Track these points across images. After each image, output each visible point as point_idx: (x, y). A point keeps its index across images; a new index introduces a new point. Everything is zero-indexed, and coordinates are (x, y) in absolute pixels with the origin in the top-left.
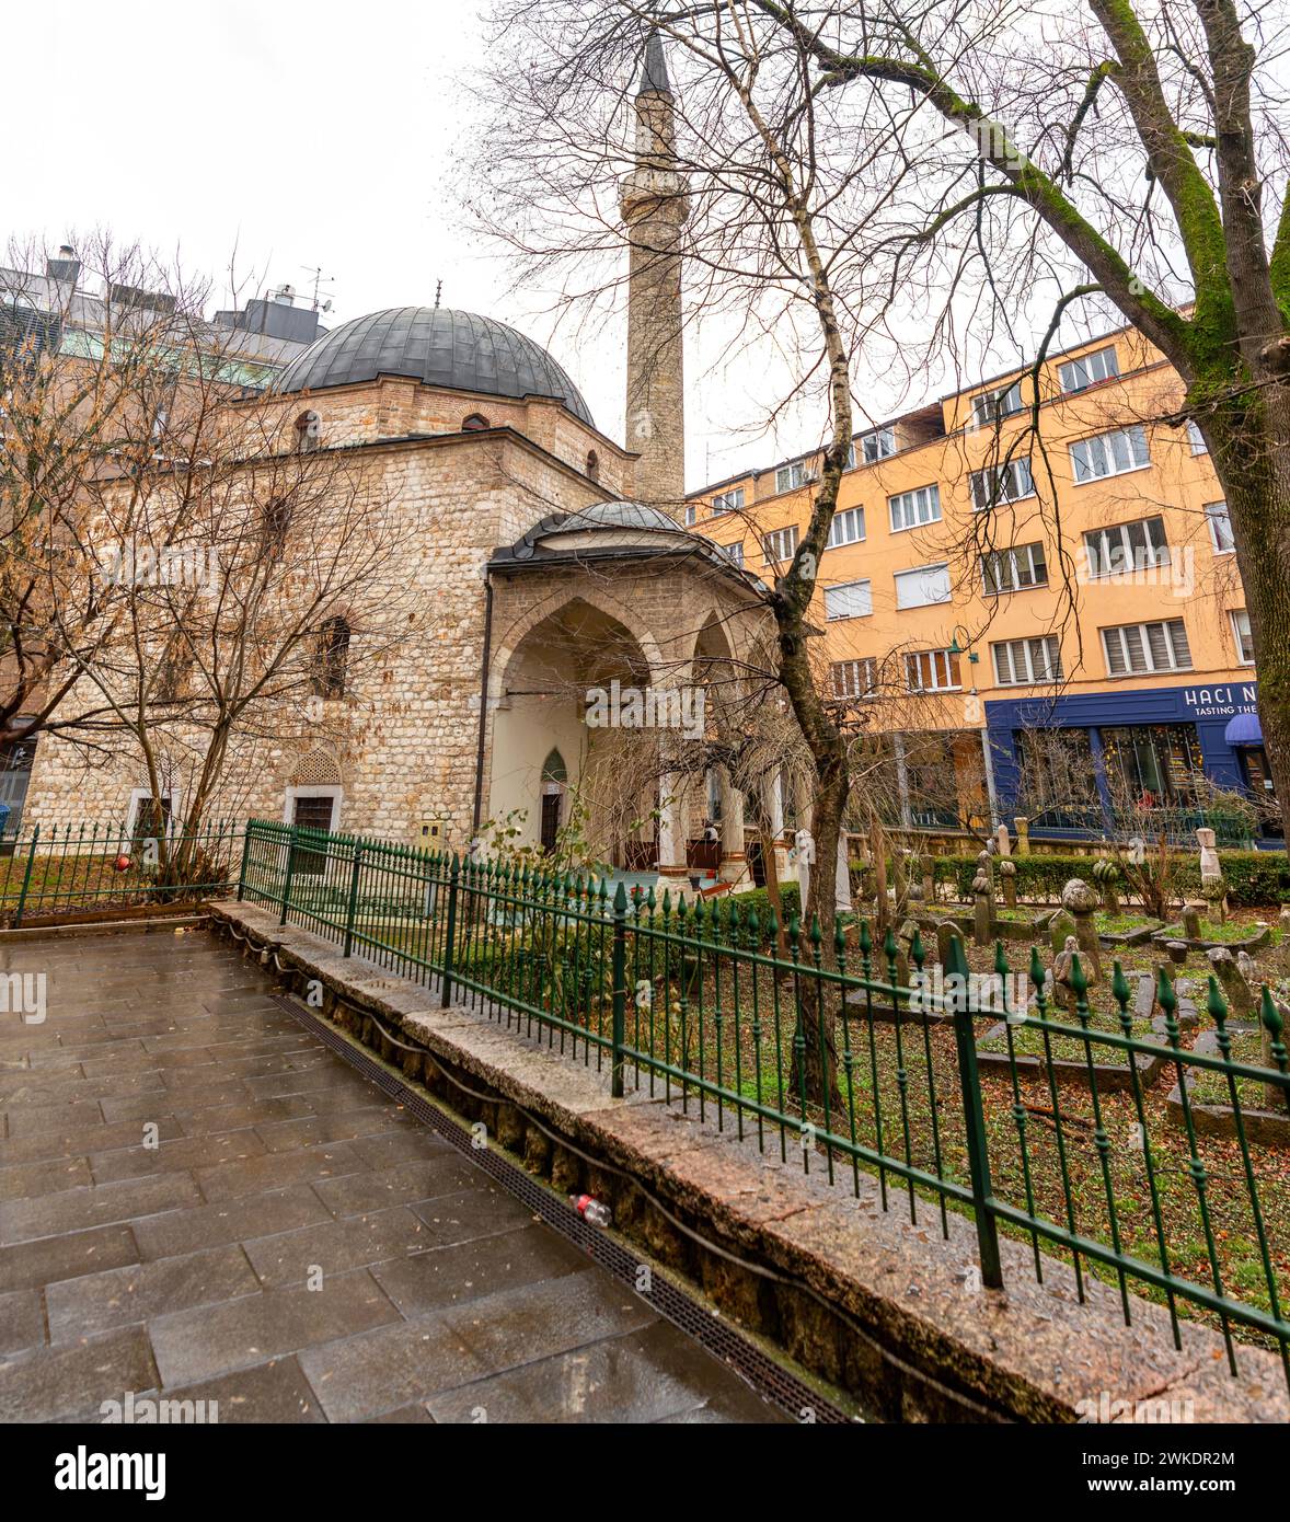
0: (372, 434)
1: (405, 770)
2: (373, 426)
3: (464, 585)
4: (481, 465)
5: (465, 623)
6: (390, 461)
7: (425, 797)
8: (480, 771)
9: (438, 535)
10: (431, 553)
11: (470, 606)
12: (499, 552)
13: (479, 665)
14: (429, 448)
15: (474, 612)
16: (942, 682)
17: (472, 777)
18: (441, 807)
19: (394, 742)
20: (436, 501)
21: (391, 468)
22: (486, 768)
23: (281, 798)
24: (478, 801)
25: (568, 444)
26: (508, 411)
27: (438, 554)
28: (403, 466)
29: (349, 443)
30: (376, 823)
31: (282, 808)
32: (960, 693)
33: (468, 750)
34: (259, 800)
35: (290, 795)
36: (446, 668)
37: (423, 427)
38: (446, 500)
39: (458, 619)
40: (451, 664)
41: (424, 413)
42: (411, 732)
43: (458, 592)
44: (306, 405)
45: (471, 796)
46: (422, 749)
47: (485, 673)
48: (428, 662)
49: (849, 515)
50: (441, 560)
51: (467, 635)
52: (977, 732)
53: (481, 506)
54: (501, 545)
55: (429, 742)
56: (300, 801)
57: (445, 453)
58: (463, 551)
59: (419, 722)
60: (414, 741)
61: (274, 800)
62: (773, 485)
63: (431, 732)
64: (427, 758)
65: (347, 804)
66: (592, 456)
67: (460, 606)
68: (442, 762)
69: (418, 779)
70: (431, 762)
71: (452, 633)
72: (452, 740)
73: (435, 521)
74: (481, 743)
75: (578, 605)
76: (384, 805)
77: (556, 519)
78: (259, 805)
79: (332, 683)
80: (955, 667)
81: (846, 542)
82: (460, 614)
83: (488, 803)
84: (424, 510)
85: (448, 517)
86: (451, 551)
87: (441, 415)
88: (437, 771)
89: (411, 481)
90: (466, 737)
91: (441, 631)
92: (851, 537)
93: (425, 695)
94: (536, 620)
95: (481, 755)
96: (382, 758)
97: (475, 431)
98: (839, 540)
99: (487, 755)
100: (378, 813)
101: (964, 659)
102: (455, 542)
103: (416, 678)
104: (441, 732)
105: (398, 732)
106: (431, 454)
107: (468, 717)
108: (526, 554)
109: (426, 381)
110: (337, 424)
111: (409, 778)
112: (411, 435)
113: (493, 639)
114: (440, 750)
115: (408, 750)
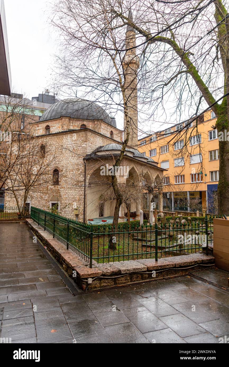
0: (60, 130)
1: (71, 198)
2: (61, 128)
3: (80, 162)
4: (82, 137)
5: (81, 170)
6: (64, 136)
7: (75, 203)
8: (85, 199)
10: (74, 156)
12: (87, 155)
13: (84, 179)
15: (82, 168)
16: (167, 183)
17: (83, 200)
18: (78, 205)
19: (69, 193)
20: (74, 145)
21: (64, 138)
22: (86, 198)
23: (49, 203)
24: (84, 204)
25: (105, 130)
26: (91, 123)
28: (67, 137)
29: (56, 132)
30: (66, 208)
31: (49, 205)
33: (82, 195)
34: (45, 203)
35: (50, 203)
36: (78, 179)
37: (72, 128)
38: (76, 145)
39: (79, 169)
41: (71, 124)
43: (79, 164)
44: (47, 124)
45: (83, 203)
46: (74, 195)
47: (85, 180)
48: (74, 178)
49: (154, 150)
50: (76, 157)
51: (81, 172)
53: (83, 146)
54: (87, 154)
55: (75, 193)
56: (52, 204)
58: (80, 155)
59: (73, 190)
60: (72, 193)
63: (75, 191)
64: (75, 196)
65: (61, 204)
66: (111, 132)
67: (80, 167)
68: (78, 197)
70: (76, 197)
71: (78, 172)
72: (79, 193)
74: (85, 193)
77: (101, 147)
78: (45, 204)
79: (56, 182)
83: (86, 204)
84: (72, 147)
85: (76, 148)
86: (77, 155)
87: (76, 125)
88: (77, 199)
89: (69, 140)
90: (82, 193)
91: (76, 172)
92: (154, 155)
93: (74, 184)
94: (95, 169)
95: (85, 196)
96: (67, 196)
99: (86, 196)
100: (67, 206)
102: (78, 153)
103: (72, 181)
104: (77, 191)
105: (69, 191)
106: (72, 134)
107: (82, 189)
108: (93, 156)
109: (71, 117)
110: (53, 128)
111: (72, 200)
112: (69, 130)
113: (86, 173)
114: (77, 195)
115: (71, 195)
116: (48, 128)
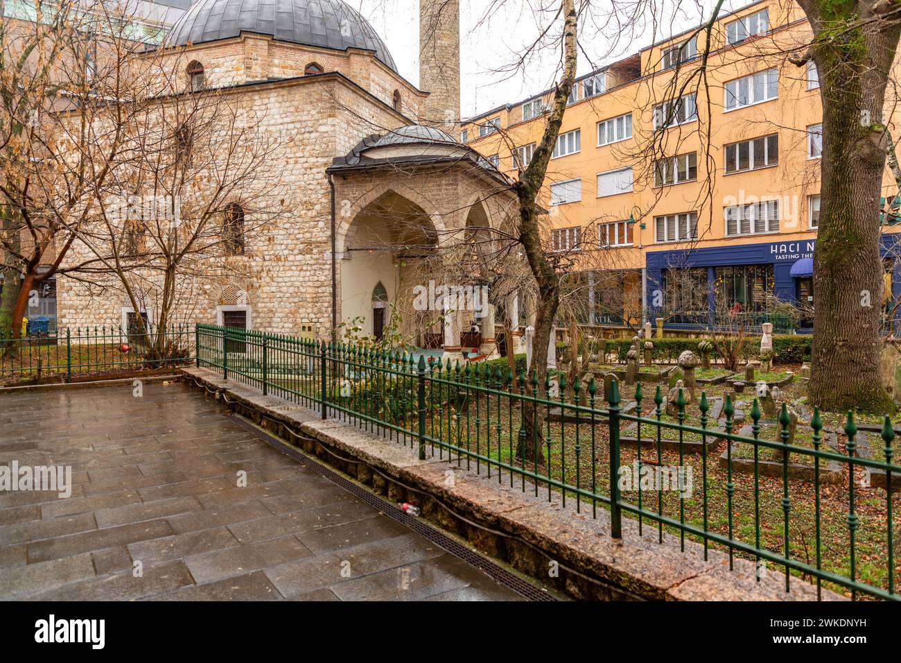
0: (242, 79)
1: (288, 295)
2: (241, 72)
3: (315, 182)
4: (319, 100)
5: (318, 207)
6: (256, 97)
7: (302, 310)
8: (334, 295)
9: (295, 149)
10: (292, 161)
11: (320, 196)
12: (336, 160)
13: (329, 233)
14: (283, 87)
15: (324, 200)
16: (621, 241)
17: (330, 299)
18: (312, 316)
19: (280, 280)
20: (291, 126)
21: (258, 102)
22: (338, 294)
23: (214, 312)
24: (334, 312)
25: (379, 84)
26: (336, 61)
27: (296, 162)
28: (266, 101)
29: (226, 85)
30: (274, 325)
31: (215, 317)
32: (632, 247)
33: (326, 283)
34: (201, 313)
35: (219, 310)
36: (308, 235)
37: (277, 73)
38: (298, 125)
39: (313, 204)
40: (310, 232)
41: (276, 61)
42: (289, 273)
43: (311, 187)
44: (193, 56)
45: (330, 310)
46: (298, 284)
47: (333, 238)
48: (296, 232)
49: (571, 135)
50: (299, 166)
51: (320, 214)
52: (640, 270)
53: (322, 129)
54: (338, 155)
55: (301, 279)
56: (225, 313)
57: (295, 91)
58: (313, 160)
59: (294, 268)
60: (292, 279)
61: (210, 313)
62: (520, 114)
63: (302, 274)
64: (301, 288)
65: (254, 315)
66: (396, 94)
67: (313, 196)
68: (310, 290)
69: (296, 300)
70: (304, 290)
71: (310, 214)
72: (315, 278)
73: (292, 140)
74: (334, 279)
75: (390, 194)
76: (277, 315)
77: (373, 138)
78: (201, 316)
79: (236, 244)
80: (630, 232)
81: (567, 154)
82: (314, 201)
83: (340, 313)
84: (284, 132)
85: (300, 137)
86: (304, 160)
87: (289, 64)
88: (308, 296)
89: (274, 111)
90: (325, 276)
91: (303, 212)
92: (571, 150)
93: (296, 252)
94: (364, 204)
95: (334, 286)
96: (274, 289)
97: (314, 75)
98: (563, 152)
99: (338, 286)
100: (274, 319)
101: (636, 227)
102: (307, 154)
103: (289, 242)
104: (308, 273)
105: (281, 273)
106: (284, 92)
107: (324, 264)
108: (354, 162)
109: (275, 37)
110: (216, 70)
111: (291, 300)
112: (269, 78)
113: (336, 217)
114: (309, 284)
115: (289, 284)
116: (196, 70)
